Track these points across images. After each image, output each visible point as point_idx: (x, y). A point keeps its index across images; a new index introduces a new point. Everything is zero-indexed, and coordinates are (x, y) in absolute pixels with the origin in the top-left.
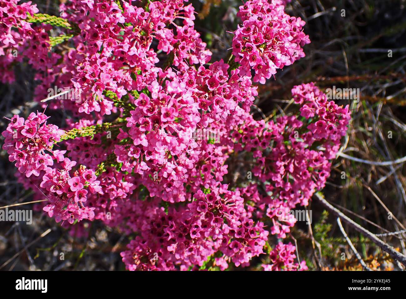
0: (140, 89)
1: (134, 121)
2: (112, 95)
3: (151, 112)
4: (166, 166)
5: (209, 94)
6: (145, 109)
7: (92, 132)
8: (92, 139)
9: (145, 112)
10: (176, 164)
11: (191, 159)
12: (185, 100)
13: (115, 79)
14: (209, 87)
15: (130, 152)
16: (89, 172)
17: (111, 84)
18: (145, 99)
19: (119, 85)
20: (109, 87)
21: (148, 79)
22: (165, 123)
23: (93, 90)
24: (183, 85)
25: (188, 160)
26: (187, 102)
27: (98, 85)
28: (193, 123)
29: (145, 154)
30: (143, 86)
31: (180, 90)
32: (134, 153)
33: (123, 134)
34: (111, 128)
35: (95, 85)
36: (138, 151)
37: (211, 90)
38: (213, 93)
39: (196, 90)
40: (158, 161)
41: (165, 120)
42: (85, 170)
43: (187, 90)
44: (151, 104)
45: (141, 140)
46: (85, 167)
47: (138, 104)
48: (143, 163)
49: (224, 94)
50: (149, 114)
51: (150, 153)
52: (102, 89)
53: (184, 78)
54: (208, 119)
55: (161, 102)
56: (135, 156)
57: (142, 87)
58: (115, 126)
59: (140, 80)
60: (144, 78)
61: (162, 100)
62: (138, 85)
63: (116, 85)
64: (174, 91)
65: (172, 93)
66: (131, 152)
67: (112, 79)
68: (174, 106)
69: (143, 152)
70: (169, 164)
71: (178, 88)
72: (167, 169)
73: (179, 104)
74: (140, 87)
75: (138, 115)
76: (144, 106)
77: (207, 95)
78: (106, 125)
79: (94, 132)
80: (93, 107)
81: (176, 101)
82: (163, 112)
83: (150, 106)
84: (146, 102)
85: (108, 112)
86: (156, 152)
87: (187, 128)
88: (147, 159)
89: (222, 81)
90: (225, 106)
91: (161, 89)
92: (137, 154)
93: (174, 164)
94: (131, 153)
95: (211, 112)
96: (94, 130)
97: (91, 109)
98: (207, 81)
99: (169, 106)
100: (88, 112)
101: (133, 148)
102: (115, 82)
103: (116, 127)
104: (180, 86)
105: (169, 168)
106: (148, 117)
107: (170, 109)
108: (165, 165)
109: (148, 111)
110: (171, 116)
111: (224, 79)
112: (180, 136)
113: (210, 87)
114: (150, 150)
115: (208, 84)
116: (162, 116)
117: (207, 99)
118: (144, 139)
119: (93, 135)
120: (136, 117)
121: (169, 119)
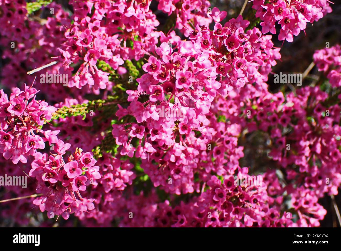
0: (138, 58)
1: (142, 90)
2: (105, 67)
3: (163, 79)
4: (174, 148)
5: (227, 57)
6: (155, 75)
7: (84, 111)
8: (84, 119)
9: (156, 79)
10: (185, 145)
11: (202, 138)
12: (200, 63)
13: (109, 47)
14: (227, 48)
15: (131, 132)
16: (87, 155)
17: (105, 52)
18: (156, 63)
19: (115, 54)
20: (103, 56)
21: (147, 45)
22: (180, 90)
23: (86, 59)
24: (198, 46)
25: (199, 140)
26: (203, 66)
27: (92, 53)
28: (212, 90)
29: (150, 133)
30: (141, 53)
31: (194, 53)
32: (137, 133)
33: (122, 111)
34: (105, 106)
35: (88, 53)
36: (142, 130)
37: (230, 50)
38: (232, 55)
39: (213, 52)
40: (164, 141)
41: (180, 87)
42: (81, 154)
43: (202, 51)
44: (162, 69)
45: (151, 113)
46: (81, 150)
47: (147, 69)
48: (148, 145)
49: (246, 55)
50: (161, 81)
51: (155, 132)
52: (96, 57)
53: (197, 39)
54: (227, 86)
55: (175, 65)
56: (138, 136)
57: (141, 55)
58: (109, 103)
59: (139, 47)
60: (143, 44)
61: (176, 63)
62: (137, 53)
63: (111, 53)
64: (188, 53)
65: (186, 56)
66: (133, 131)
67: (106, 47)
68: (189, 69)
69: (147, 130)
70: (177, 145)
71: (192, 49)
72: (175, 151)
73: (195, 68)
74: (138, 55)
75: (147, 82)
76: (154, 71)
77: (225, 57)
78: (99, 103)
79: (86, 110)
80: (86, 80)
81: (191, 64)
82: (178, 77)
83: (161, 71)
84: (157, 66)
85: (103, 85)
86: (163, 132)
87: (205, 96)
88: (153, 139)
89: (243, 40)
90: (247, 70)
91: (172, 52)
92: (140, 134)
93: (183, 145)
94: (134, 133)
95: (230, 78)
96: (86, 108)
97: (83, 83)
98: (225, 41)
99: (184, 70)
100: (80, 86)
101: (136, 127)
102: (110, 50)
103: (109, 105)
104: (194, 48)
105: (177, 150)
106: (160, 84)
107: (186, 73)
108: (172, 147)
109: (160, 76)
110: (188, 82)
111: (245, 37)
112: (198, 106)
113: (229, 48)
114: (156, 128)
115: (227, 44)
116: (177, 82)
117: (225, 62)
118: (154, 111)
119: (85, 115)
120: (144, 85)
121: (185, 85)
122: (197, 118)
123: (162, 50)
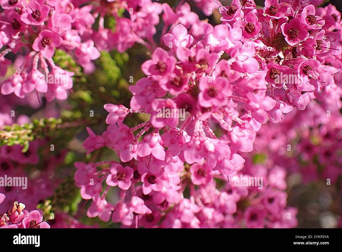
1: (139, 107)
3: (177, 88)
4: (181, 207)
5: (284, 55)
6: (163, 81)
7: (25, 137)
8: (25, 150)
9: (165, 88)
10: (200, 203)
11: (230, 192)
12: (241, 64)
13: (74, 27)
14: (286, 39)
15: (109, 177)
16: (33, 215)
17: (69, 36)
18: (165, 60)
19: (84, 38)
20: (66, 43)
21: (140, 26)
22: (204, 110)
23: (35, 46)
24: (237, 33)
25: (224, 195)
26: (244, 70)
27: (46, 36)
28: (260, 112)
29: (142, 180)
30: (129, 40)
31: (231, 45)
32: (119, 179)
33: (93, 139)
34: (61, 129)
35: (41, 37)
36: (127, 174)
37: (292, 44)
38: (294, 50)
39: (261, 45)
40: (165, 195)
41: (206, 104)
42: (22, 213)
43: (243, 43)
44: (176, 71)
45: (152, 146)
46: (22, 206)
47: (150, 70)
48: (137, 201)
49: (318, 52)
50: (172, 91)
51: (151, 179)
52: (53, 45)
54: (282, 105)
55: (198, 66)
56: (121, 184)
58: (67, 125)
59: (126, 29)
60: (134, 25)
61: (202, 62)
62: (121, 39)
63: (78, 38)
64: (221, 45)
65: (217, 50)
66: (113, 176)
67: (70, 27)
68: (223, 73)
69: (137, 176)
70: (186, 202)
71: (227, 39)
72: (181, 213)
73: (232, 71)
75: (148, 93)
76: (162, 74)
77: (281, 55)
78: (51, 123)
79: (29, 135)
80: (34, 82)
81: (226, 65)
82: (203, 87)
83: (173, 76)
84: (167, 66)
85: (62, 94)
86: (163, 178)
87: (246, 122)
88: (147, 191)
89: (313, 27)
90: (319, 78)
91: (191, 42)
92: (125, 181)
93: (196, 203)
94: (113, 180)
95: (288, 91)
96: (30, 131)
97: (28, 88)
98: (282, 27)
99: (214, 78)
100: (22, 93)
101: (117, 169)
102: (75, 32)
104: (230, 37)
105: (187, 212)
106: (171, 97)
107: (218, 81)
108: (178, 205)
109: (171, 84)
110: (220, 96)
111: (317, 22)
112: (235, 138)
113: (289, 39)
115: (285, 34)
116: (201, 96)
117: (281, 63)
118: (158, 144)
119: (27, 143)
120: (142, 98)
121: (214, 102)
122: (231, 158)
123: (176, 38)
